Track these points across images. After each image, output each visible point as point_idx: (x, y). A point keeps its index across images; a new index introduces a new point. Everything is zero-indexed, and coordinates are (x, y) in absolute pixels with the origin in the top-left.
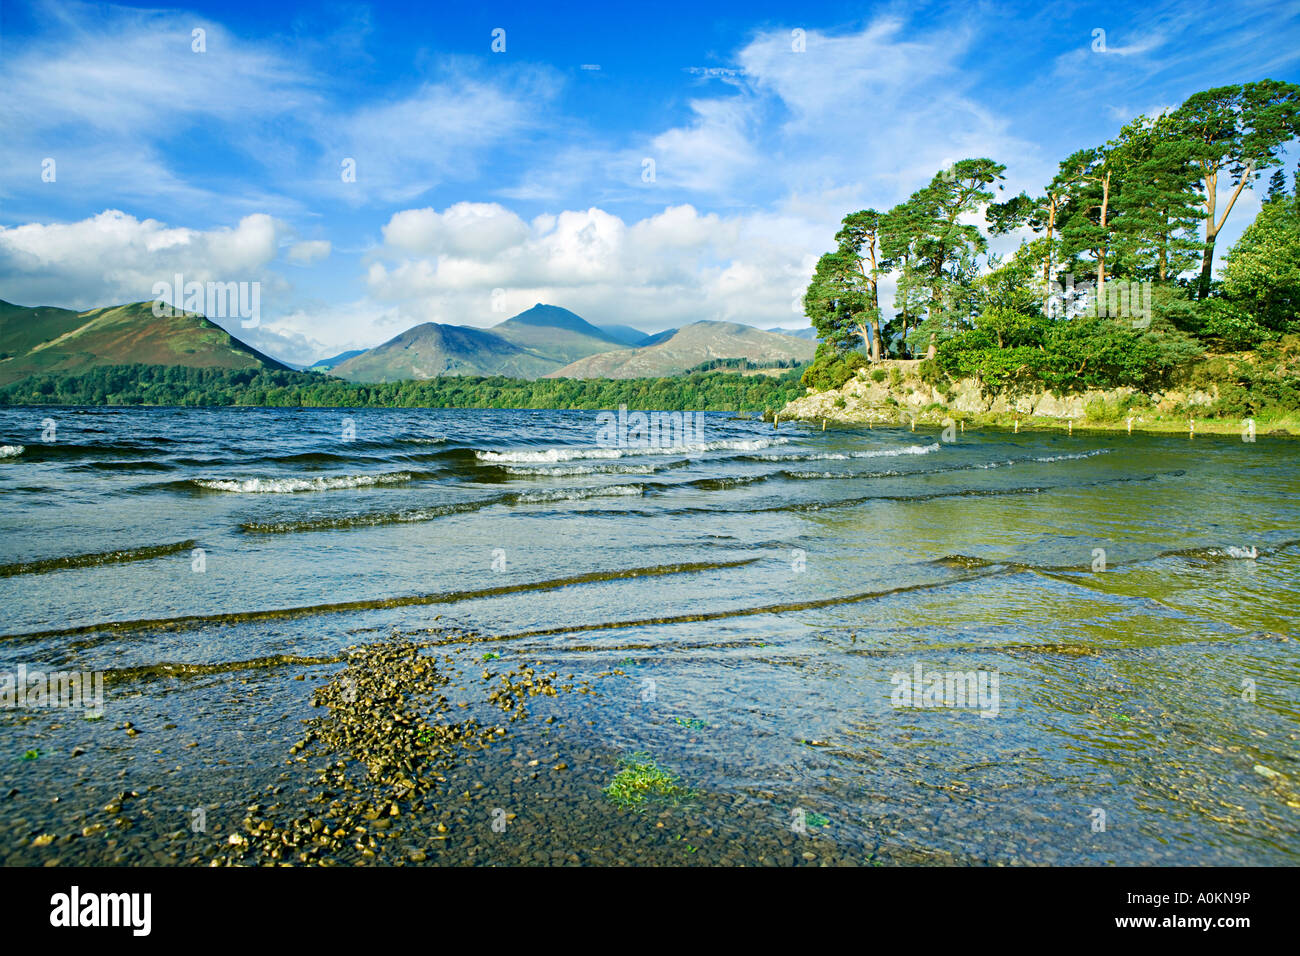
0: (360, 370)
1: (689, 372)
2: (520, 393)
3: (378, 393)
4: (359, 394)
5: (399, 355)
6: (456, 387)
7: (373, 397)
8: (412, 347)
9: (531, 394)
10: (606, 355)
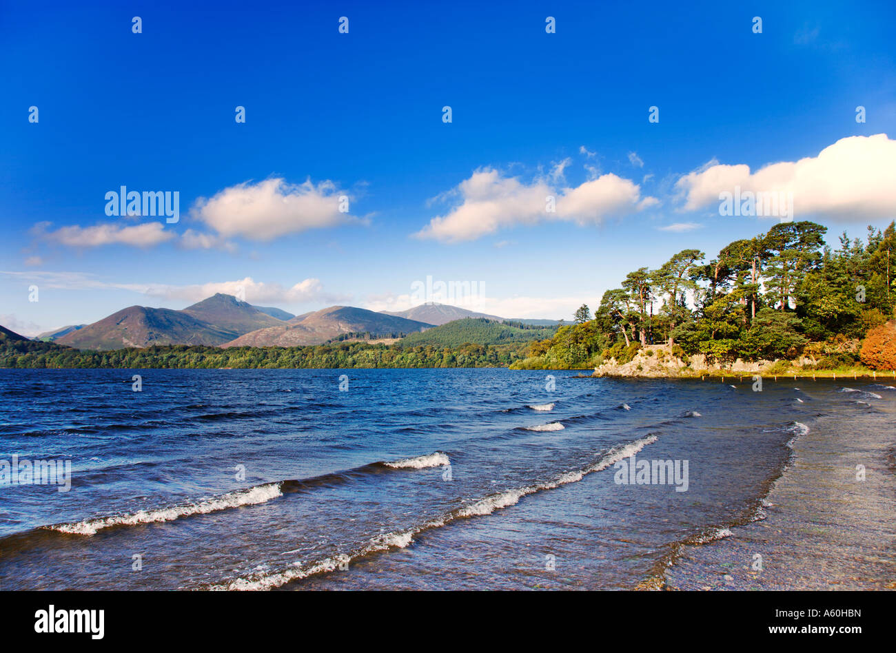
0: (81, 340)
1: (330, 342)
2: (220, 358)
3: (108, 358)
4: (94, 359)
5: (112, 329)
6: (170, 353)
7: (104, 361)
8: (122, 323)
9: (228, 358)
10: (268, 329)
